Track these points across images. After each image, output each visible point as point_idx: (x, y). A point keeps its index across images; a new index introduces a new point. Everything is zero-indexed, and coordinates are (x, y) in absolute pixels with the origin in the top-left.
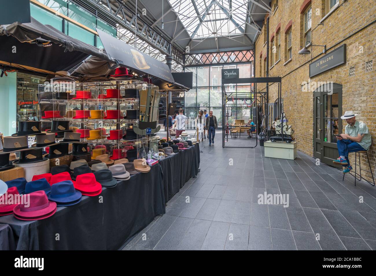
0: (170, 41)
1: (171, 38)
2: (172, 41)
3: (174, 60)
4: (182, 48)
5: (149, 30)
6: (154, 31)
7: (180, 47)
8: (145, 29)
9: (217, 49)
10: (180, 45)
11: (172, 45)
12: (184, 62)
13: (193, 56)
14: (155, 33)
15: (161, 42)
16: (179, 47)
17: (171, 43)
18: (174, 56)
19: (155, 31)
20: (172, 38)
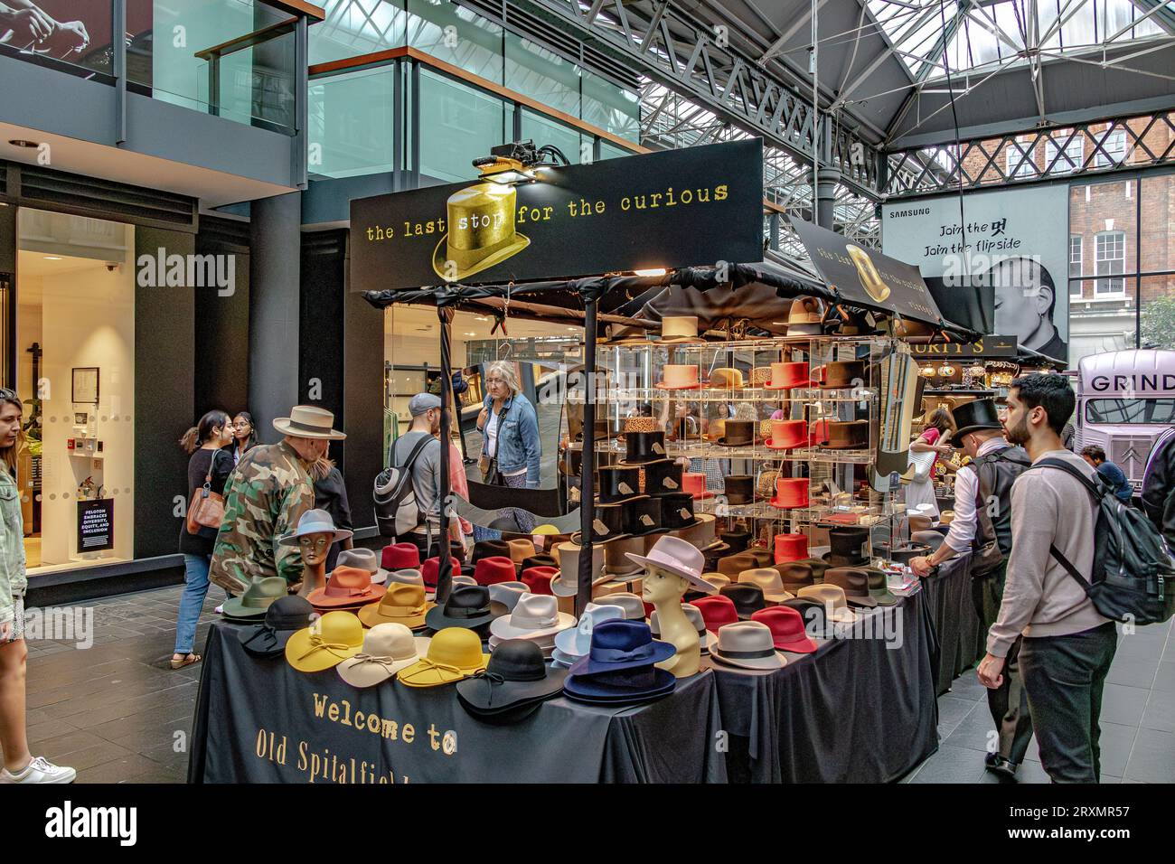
0: (828, 107)
1: (831, 94)
2: (836, 104)
3: (843, 182)
4: (873, 127)
5: (751, 78)
6: (767, 80)
7: (865, 125)
8: (738, 78)
9: (1038, 114)
10: (867, 118)
11: (834, 122)
12: (884, 186)
13: (924, 156)
14: (771, 85)
15: (793, 117)
16: (862, 123)
17: (829, 115)
18: (842, 166)
19: (770, 77)
20: (836, 93)
